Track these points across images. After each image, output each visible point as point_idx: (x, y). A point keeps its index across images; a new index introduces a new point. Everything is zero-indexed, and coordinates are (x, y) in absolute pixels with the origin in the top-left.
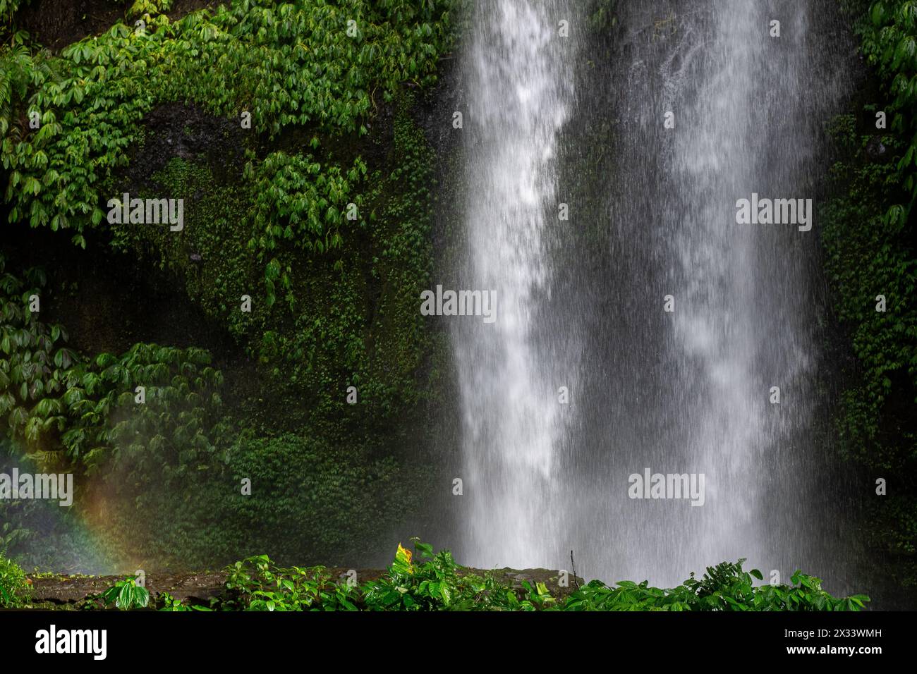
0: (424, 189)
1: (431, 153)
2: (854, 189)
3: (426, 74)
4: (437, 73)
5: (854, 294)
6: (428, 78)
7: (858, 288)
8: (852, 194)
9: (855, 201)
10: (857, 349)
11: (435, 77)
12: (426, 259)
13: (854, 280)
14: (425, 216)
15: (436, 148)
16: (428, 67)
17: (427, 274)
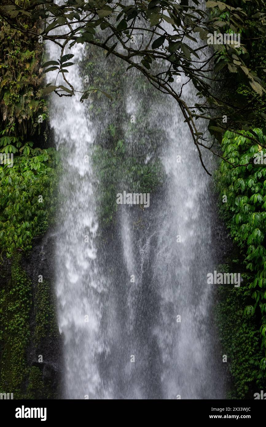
0: (26, 298)
1: (29, 282)
2: (229, 298)
3: (27, 245)
4: (32, 245)
5: (230, 347)
6: (28, 247)
7: (231, 344)
8: (228, 300)
9: (229, 304)
10: (232, 372)
11: (31, 247)
12: (26, 331)
13: (229, 340)
14: (26, 311)
15: (32, 279)
16: (28, 241)
17: (27, 339)
